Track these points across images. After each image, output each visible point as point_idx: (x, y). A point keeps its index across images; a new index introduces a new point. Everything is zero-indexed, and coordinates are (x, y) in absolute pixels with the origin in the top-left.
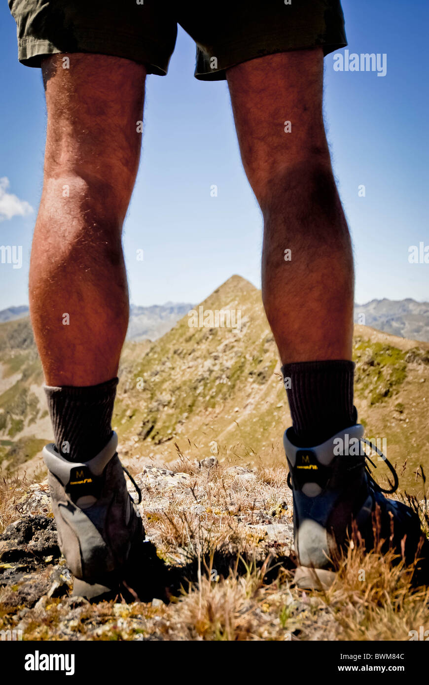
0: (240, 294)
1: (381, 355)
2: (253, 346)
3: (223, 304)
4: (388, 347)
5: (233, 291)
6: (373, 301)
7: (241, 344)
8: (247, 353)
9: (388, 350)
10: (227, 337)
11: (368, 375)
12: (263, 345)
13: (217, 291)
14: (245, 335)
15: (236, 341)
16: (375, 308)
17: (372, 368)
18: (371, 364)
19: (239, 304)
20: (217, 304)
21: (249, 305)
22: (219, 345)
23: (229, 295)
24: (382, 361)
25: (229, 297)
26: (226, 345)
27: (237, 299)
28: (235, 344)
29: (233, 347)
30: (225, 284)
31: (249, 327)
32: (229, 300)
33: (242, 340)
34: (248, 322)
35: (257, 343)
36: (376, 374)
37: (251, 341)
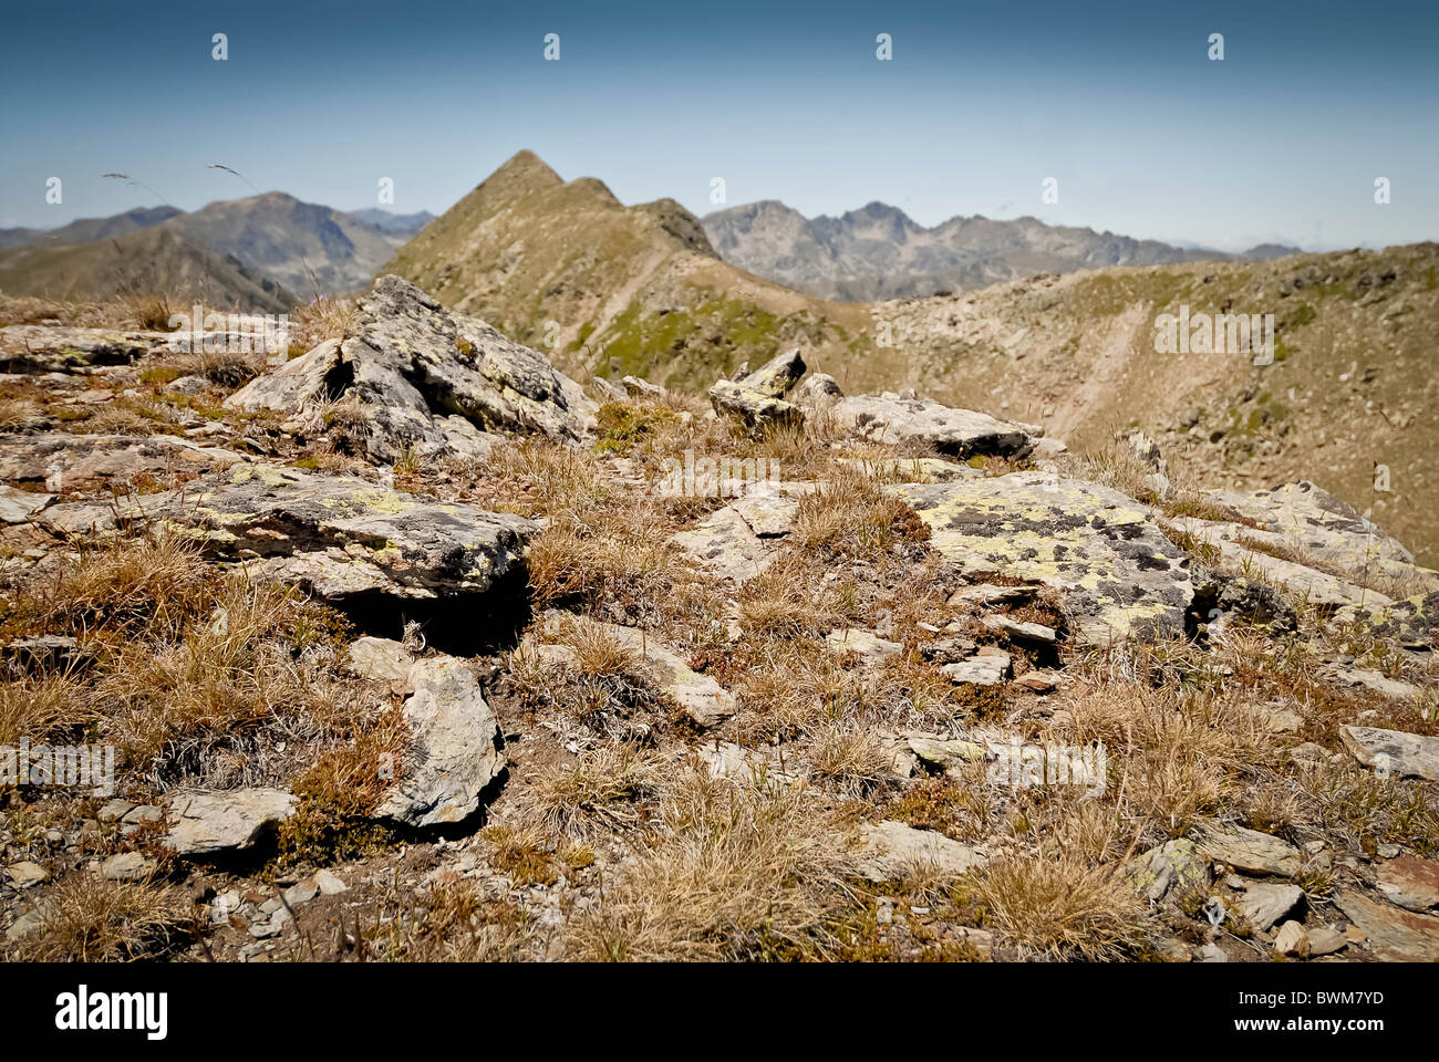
0: (521, 193)
1: (736, 325)
2: (521, 304)
3: (485, 213)
4: (751, 310)
5: (509, 187)
6: (953, 220)
7: (501, 298)
8: (507, 318)
9: (751, 314)
10: (477, 284)
11: (707, 363)
12: (539, 301)
13: (480, 187)
14: (510, 281)
15: (491, 292)
16: (953, 237)
17: (717, 349)
18: (716, 341)
19: (514, 214)
20: (475, 213)
21: (532, 218)
22: (460, 300)
23: (502, 194)
24: (735, 336)
25: (499, 200)
26: (472, 300)
27: (514, 203)
28: (490, 298)
29: (483, 305)
30: (499, 171)
31: (522, 263)
32: (497, 206)
33: (503, 291)
34: (520, 253)
35: (528, 298)
36: (722, 361)
37: (518, 293)
